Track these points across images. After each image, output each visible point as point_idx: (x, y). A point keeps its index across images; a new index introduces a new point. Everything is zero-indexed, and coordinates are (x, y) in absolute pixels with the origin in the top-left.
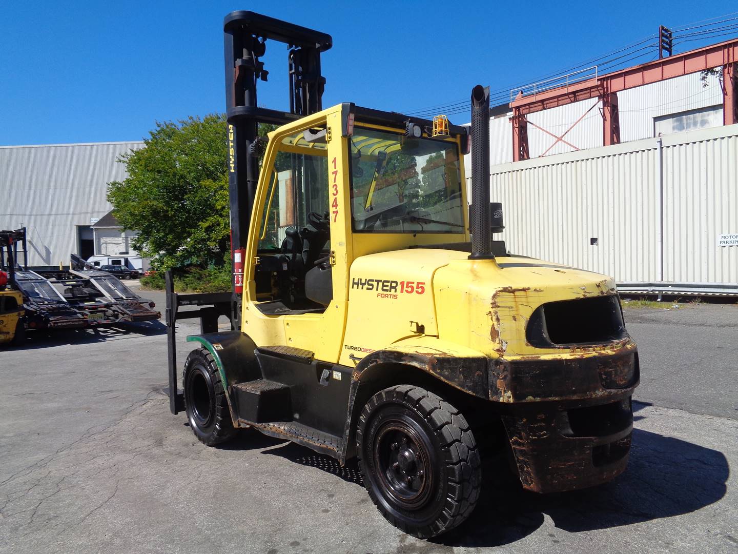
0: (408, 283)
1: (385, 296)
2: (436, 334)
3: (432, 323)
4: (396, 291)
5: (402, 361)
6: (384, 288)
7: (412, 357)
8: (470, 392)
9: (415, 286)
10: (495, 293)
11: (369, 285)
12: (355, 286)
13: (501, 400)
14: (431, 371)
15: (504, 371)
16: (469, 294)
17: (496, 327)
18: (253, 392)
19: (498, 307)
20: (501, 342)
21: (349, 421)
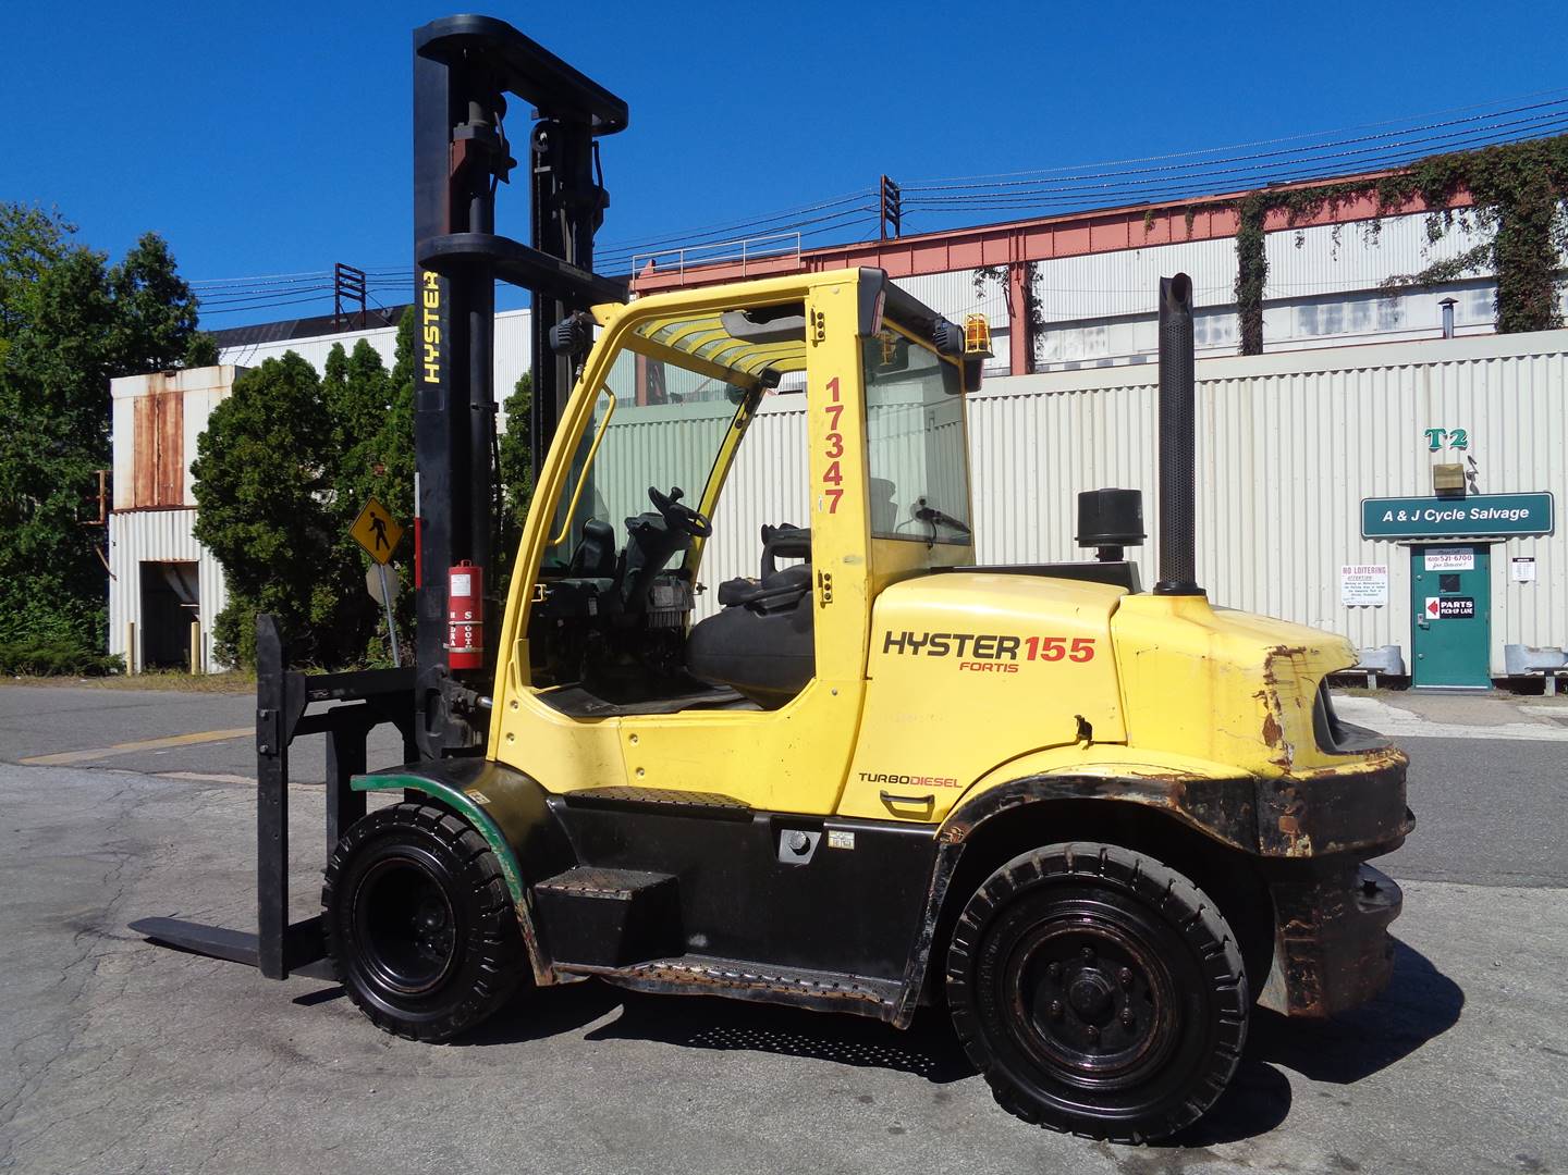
0: (1048, 641)
1: (982, 667)
2: (1123, 739)
3: (1112, 718)
4: (1014, 657)
5: (1100, 793)
6: (981, 651)
7: (1126, 785)
8: (1236, 844)
9: (1068, 646)
10: (1268, 656)
11: (934, 644)
12: (894, 649)
13: (1289, 853)
14: (1178, 809)
15: (1295, 799)
16: (1210, 660)
17: (1275, 719)
18: (607, 897)
19: (1275, 682)
20: (1285, 747)
21: (930, 930)
